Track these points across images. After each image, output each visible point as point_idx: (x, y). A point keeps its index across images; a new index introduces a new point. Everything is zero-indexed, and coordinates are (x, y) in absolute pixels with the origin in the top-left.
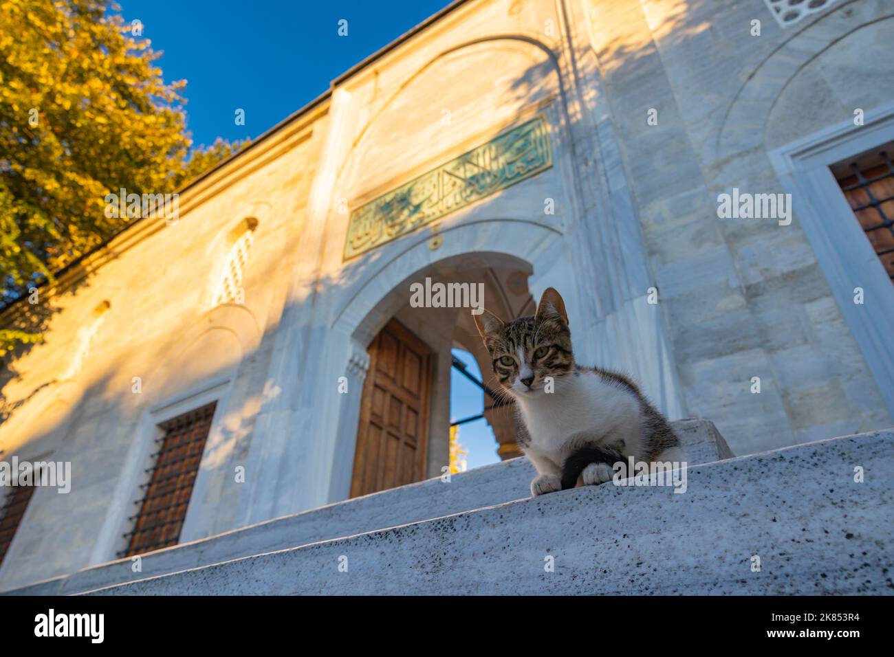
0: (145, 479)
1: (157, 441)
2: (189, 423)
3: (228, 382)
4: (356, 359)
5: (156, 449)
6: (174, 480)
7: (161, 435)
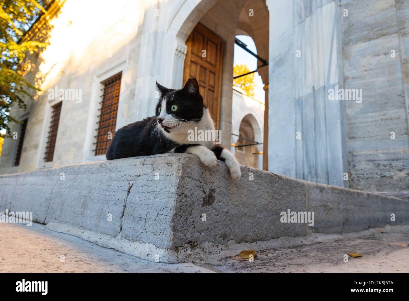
0: (100, 106)
1: (102, 90)
2: (113, 82)
3: (125, 62)
4: (179, 49)
5: (102, 93)
6: (110, 107)
7: (103, 87)
